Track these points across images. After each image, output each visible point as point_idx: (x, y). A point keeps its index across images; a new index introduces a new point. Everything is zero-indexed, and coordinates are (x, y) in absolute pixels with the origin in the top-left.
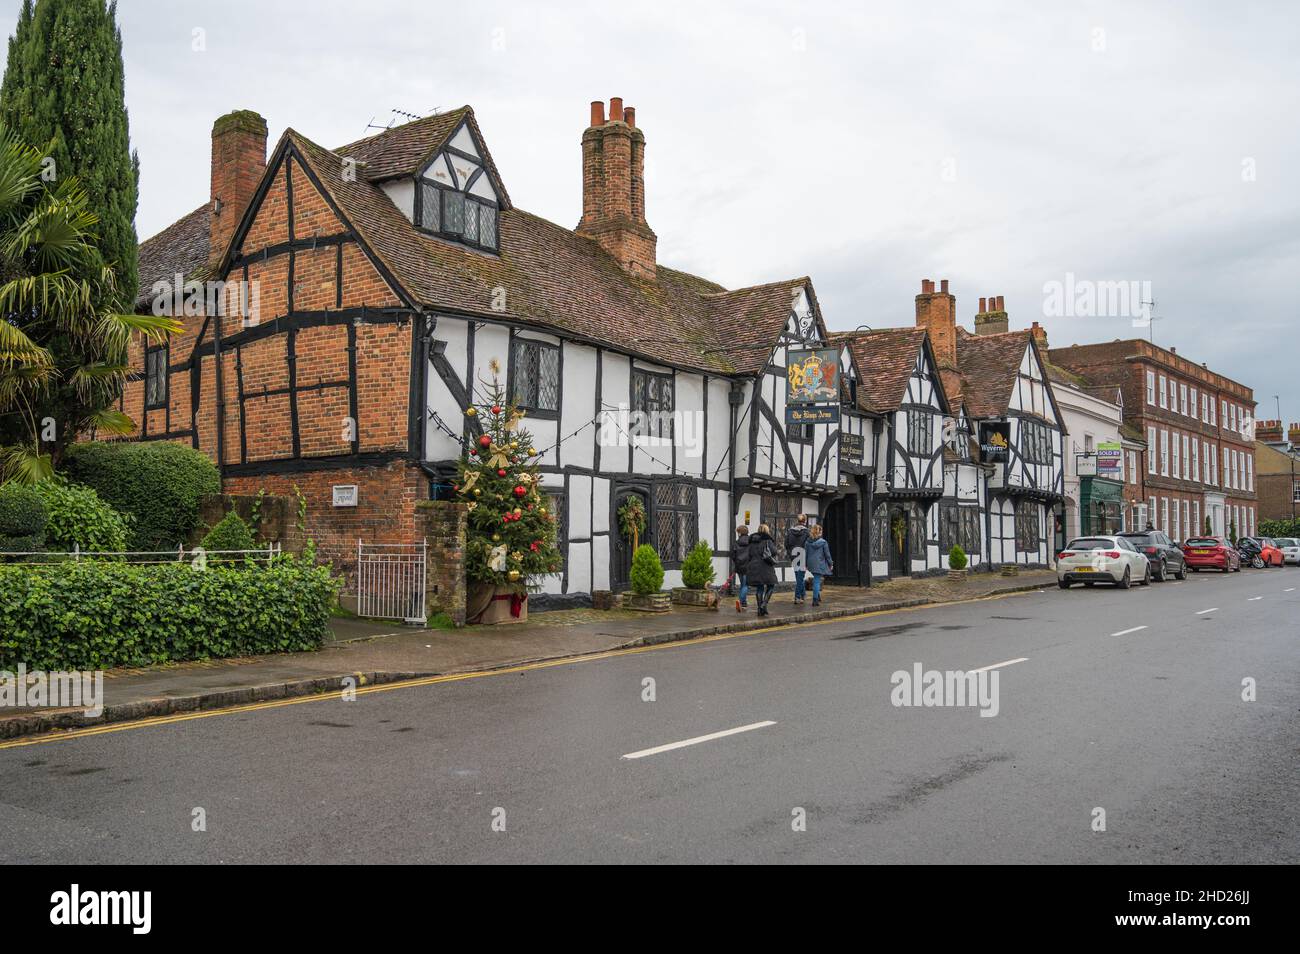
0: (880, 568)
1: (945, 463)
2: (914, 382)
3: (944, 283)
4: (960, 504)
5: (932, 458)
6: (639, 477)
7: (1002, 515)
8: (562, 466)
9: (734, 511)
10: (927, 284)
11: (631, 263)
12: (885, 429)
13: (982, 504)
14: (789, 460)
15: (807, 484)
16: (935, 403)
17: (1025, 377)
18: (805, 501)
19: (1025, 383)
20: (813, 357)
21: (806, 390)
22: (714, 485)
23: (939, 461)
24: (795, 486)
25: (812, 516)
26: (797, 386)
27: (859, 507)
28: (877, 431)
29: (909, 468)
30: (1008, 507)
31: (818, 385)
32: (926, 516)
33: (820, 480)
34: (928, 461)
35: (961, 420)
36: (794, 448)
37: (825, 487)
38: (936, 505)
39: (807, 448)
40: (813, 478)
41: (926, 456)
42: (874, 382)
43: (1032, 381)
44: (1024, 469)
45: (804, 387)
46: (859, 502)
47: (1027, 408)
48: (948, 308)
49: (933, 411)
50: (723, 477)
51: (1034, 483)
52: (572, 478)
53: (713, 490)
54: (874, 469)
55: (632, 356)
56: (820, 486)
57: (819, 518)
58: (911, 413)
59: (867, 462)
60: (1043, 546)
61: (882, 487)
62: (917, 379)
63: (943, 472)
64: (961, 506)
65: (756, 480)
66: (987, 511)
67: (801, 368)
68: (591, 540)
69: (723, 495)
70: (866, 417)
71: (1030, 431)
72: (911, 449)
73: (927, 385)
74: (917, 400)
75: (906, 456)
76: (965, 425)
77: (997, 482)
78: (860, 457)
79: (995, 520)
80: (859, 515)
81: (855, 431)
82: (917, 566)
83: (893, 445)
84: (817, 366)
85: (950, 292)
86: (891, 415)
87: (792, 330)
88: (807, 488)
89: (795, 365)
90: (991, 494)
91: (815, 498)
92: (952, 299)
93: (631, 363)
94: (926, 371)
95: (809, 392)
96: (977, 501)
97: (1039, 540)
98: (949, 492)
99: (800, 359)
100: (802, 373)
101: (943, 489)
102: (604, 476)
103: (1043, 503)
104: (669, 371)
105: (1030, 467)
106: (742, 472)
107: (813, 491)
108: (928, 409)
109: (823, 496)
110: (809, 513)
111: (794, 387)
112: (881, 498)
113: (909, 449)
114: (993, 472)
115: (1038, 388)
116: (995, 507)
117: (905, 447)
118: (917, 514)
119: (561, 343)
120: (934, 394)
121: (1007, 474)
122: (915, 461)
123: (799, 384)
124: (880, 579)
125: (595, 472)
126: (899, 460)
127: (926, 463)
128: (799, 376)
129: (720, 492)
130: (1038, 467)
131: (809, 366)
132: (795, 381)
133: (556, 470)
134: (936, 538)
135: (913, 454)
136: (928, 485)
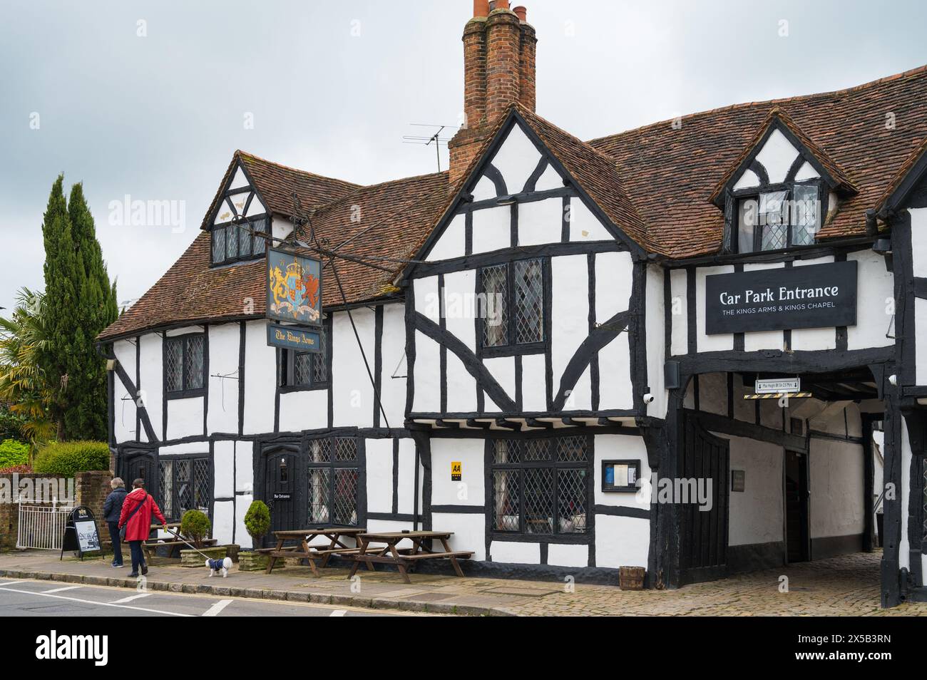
6: (288, 435)
8: (209, 434)
14: (486, 384)
15: (539, 414)
22: (391, 434)
25: (622, 462)
36: (498, 365)
37: (598, 413)
40: (555, 406)
52: (217, 444)
53: (391, 440)
68: (234, 499)
91: (631, 432)
102: (248, 438)
110: (615, 457)
125: (240, 437)
129: (401, 441)
133: (202, 438)
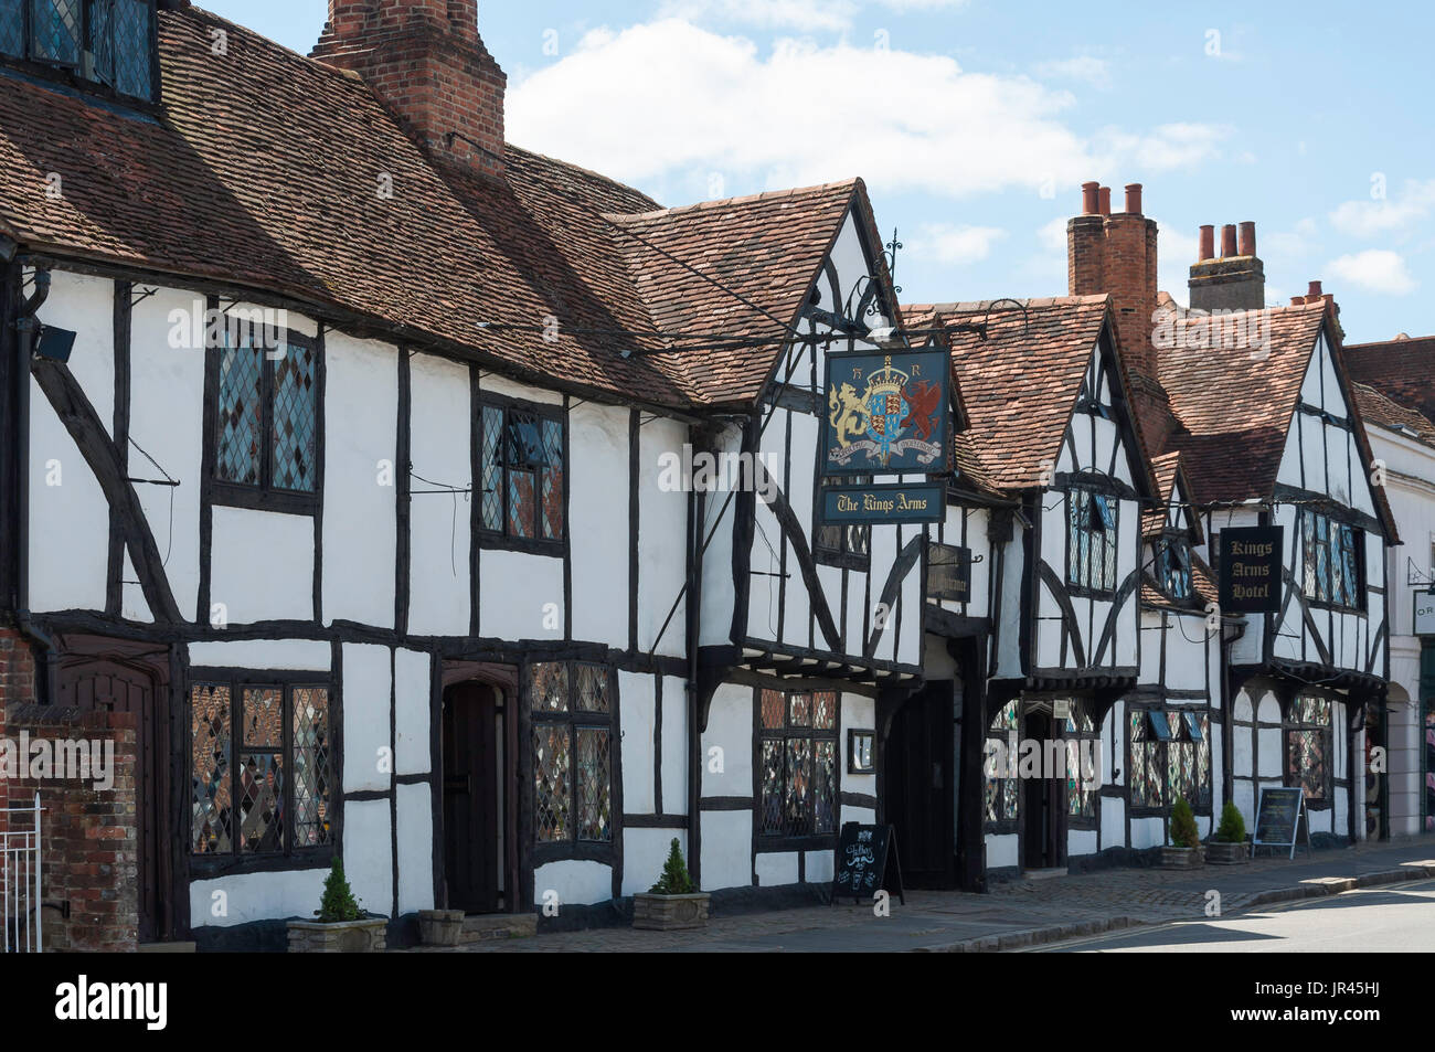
0: (1002, 851)
1: (1143, 607)
2: (1081, 423)
3: (1134, 192)
4: (1169, 701)
5: (1117, 598)
6: (494, 644)
7: (1256, 725)
8: (327, 623)
9: (697, 722)
10: (1096, 195)
11: (450, 137)
12: (1018, 534)
13: (1216, 703)
14: (818, 606)
15: (855, 661)
16: (1123, 474)
17: (1311, 411)
18: (848, 699)
19: (1312, 424)
20: (888, 369)
21: (868, 445)
22: (655, 665)
23: (1130, 603)
24: (830, 664)
25: (863, 733)
26: (849, 437)
27: (958, 712)
28: (998, 538)
29: (1069, 623)
30: (1270, 708)
31: (898, 432)
32: (1098, 729)
33: (883, 652)
34: (1109, 605)
35: (1173, 512)
36: (828, 576)
37: (895, 667)
38: (1119, 706)
39: (857, 578)
40: (869, 647)
41: (1101, 595)
42: (989, 422)
43: (1327, 419)
44: (1308, 621)
45: (865, 436)
46: (958, 698)
47: (1315, 485)
48: (1143, 250)
49: (1120, 492)
50: (674, 645)
51: (1327, 653)
52: (348, 650)
53: (652, 679)
54: (991, 624)
55: (477, 361)
56: (883, 664)
57: (877, 735)
58: (1074, 496)
59: (978, 607)
60: (1341, 794)
61: (1010, 668)
62: (1087, 417)
63: (1139, 629)
64: (1172, 707)
65: (748, 652)
66: (1225, 716)
67: (860, 394)
68: (391, 794)
69: (674, 686)
70: (976, 506)
71: (1322, 536)
72: (1074, 579)
73: (1107, 429)
74: (1085, 463)
75: (1063, 593)
76: (1183, 525)
77: (1249, 651)
78: (964, 597)
79: (1242, 737)
80: (958, 729)
81: (952, 537)
82: (1080, 843)
83: (1034, 569)
84: (895, 389)
85: (1147, 213)
86: (1029, 501)
87: (826, 304)
88: (856, 669)
89: (846, 388)
90: (1234, 678)
91: (866, 692)
92: (1151, 227)
93: (474, 379)
94: (1106, 399)
95: (878, 449)
96: (1206, 694)
97: (1334, 782)
98: (1148, 677)
99: (857, 372)
100: (861, 405)
101: (1137, 670)
102: (418, 644)
103: (1341, 699)
104: (552, 398)
105: (1320, 617)
106: (716, 632)
107: (868, 675)
108: (1106, 485)
109: (889, 688)
110: (856, 725)
111: (841, 437)
112: (1007, 689)
113: (1068, 577)
114: (1240, 630)
115: (1338, 436)
116: (1242, 706)
117: (1061, 574)
118: (1080, 726)
119: (321, 332)
120: (1121, 450)
121: (1270, 633)
122: (1080, 605)
123: (852, 430)
124: (1004, 874)
125: (396, 637)
126: (1048, 605)
127: (1102, 609)
128: (854, 413)
129: (669, 681)
130: (1336, 616)
131: (878, 390)
132: (846, 424)
134: (1120, 781)
135: (1077, 590)
136: (1106, 662)
